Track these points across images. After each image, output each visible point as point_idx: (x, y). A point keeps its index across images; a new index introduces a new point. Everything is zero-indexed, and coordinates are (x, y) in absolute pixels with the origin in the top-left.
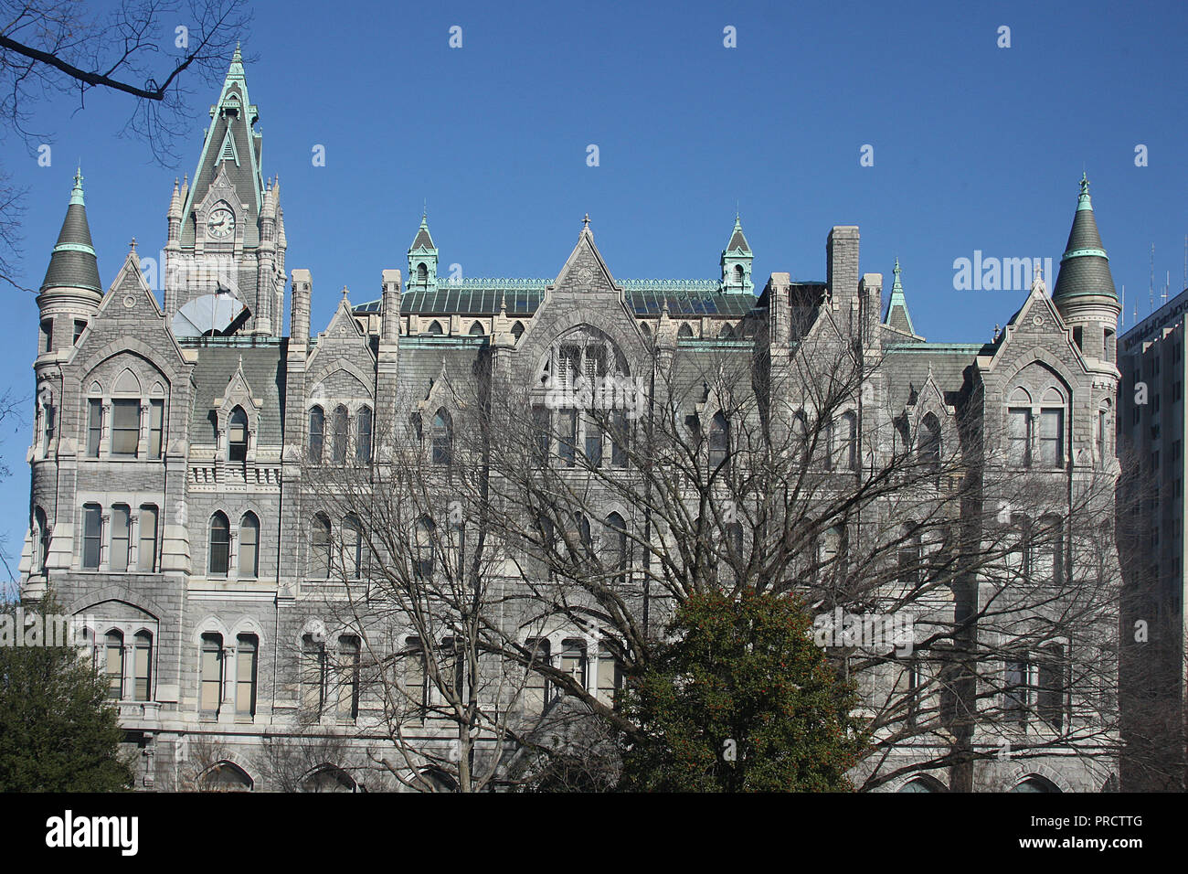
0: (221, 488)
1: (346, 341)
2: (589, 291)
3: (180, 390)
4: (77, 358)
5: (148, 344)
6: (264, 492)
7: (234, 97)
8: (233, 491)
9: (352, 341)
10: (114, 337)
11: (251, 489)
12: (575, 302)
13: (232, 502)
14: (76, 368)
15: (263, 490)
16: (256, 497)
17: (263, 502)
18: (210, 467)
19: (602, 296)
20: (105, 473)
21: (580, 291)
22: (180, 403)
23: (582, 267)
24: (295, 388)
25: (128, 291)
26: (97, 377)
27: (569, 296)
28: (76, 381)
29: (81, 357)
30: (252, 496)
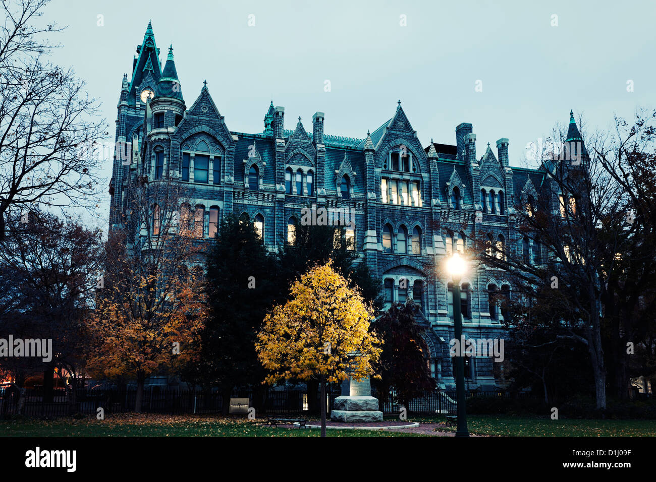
0: (246, 202)
1: (302, 141)
2: (403, 131)
3: (230, 153)
4: (178, 132)
5: (214, 129)
6: (266, 205)
7: (149, 43)
8: (251, 204)
9: (304, 141)
10: (197, 124)
11: (260, 203)
12: (397, 135)
13: (250, 209)
14: (177, 137)
15: (266, 204)
16: (262, 207)
17: (266, 210)
18: (241, 191)
19: (407, 134)
20: (193, 189)
21: (399, 131)
22: (230, 159)
23: (399, 121)
24: (280, 159)
25: (204, 104)
26: (188, 143)
27: (395, 132)
28: (178, 144)
29: (180, 132)
30: (260, 207)
